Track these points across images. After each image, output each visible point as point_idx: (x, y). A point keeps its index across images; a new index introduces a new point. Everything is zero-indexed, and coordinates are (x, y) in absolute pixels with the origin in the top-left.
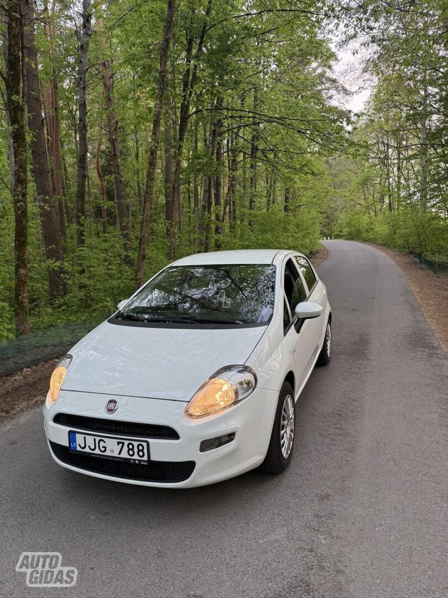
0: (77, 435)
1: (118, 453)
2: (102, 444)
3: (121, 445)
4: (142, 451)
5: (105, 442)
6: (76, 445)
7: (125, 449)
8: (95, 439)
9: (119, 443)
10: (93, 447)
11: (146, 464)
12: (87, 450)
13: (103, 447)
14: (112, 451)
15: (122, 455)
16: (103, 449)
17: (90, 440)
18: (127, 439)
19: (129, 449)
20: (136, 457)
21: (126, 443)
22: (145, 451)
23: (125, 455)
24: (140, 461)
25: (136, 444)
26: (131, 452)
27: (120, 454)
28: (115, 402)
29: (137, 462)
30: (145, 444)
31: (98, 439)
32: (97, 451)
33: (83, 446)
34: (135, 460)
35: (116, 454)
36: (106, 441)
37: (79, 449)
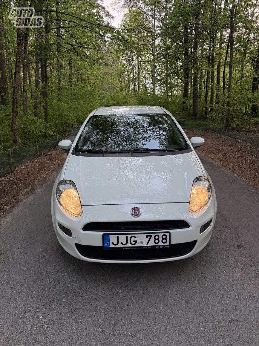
0: (110, 236)
1: (146, 243)
2: (133, 239)
3: (149, 237)
4: (166, 239)
5: (135, 237)
6: (109, 244)
7: (153, 239)
8: (127, 237)
9: (147, 237)
10: (125, 242)
11: (168, 247)
12: (120, 245)
13: (134, 241)
14: (141, 243)
15: (150, 245)
16: (134, 243)
17: (123, 239)
18: (153, 233)
19: (155, 239)
20: (161, 244)
21: (153, 235)
22: (168, 239)
23: (152, 243)
24: (163, 246)
25: (160, 235)
26: (157, 241)
27: (148, 244)
28: (138, 208)
29: (161, 247)
30: (168, 234)
31: (129, 236)
32: (129, 245)
33: (116, 243)
34: (159, 246)
35: (145, 244)
36: (137, 237)
37: (112, 246)
